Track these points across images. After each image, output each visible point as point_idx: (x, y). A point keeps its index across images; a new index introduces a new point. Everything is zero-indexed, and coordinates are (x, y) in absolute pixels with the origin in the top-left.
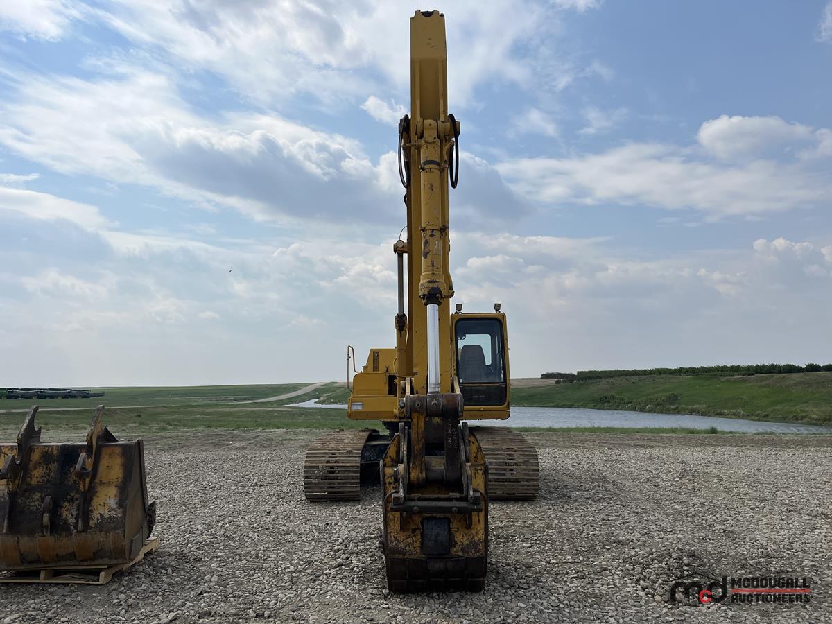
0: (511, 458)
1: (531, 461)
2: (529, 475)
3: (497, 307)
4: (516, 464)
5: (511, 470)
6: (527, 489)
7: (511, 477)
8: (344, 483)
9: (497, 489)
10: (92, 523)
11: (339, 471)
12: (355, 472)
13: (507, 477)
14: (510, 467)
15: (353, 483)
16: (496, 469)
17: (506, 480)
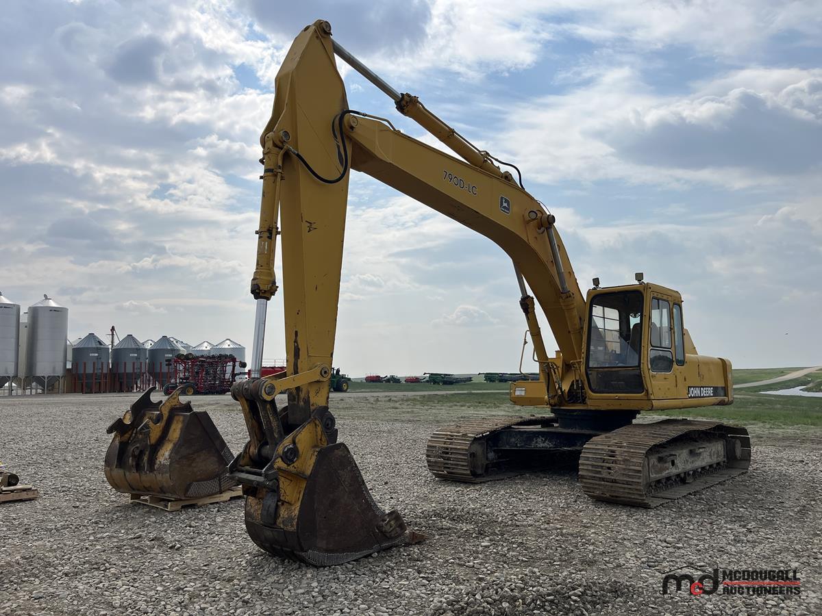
0: (612, 454)
1: (634, 460)
2: (629, 476)
3: (639, 277)
4: (615, 462)
5: (609, 468)
6: (629, 493)
7: (608, 476)
8: (455, 465)
9: (595, 488)
10: (156, 466)
11: (452, 453)
12: (464, 455)
13: (604, 476)
14: (607, 465)
15: (463, 466)
16: (593, 466)
17: (603, 479)
